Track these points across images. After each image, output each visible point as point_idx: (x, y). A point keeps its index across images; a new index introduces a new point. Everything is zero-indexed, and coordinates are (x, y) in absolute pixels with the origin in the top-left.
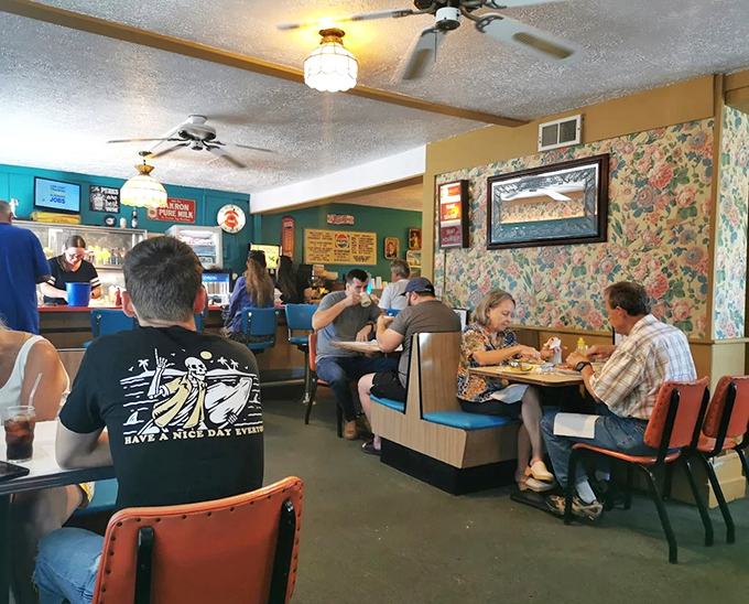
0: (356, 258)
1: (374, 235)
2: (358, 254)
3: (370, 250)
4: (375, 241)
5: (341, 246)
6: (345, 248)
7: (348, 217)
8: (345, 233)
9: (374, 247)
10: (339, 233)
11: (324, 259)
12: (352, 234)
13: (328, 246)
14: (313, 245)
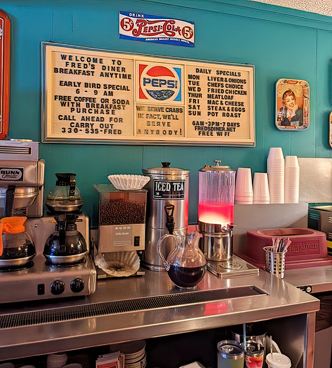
0: (199, 127)
1: (246, 73)
2: (205, 118)
3: (240, 108)
4: (249, 87)
5: (160, 95)
6: (170, 102)
7: (179, 24)
8: (170, 64)
9: (249, 101)
10: (152, 62)
11: (108, 129)
12: (189, 67)
13: (119, 95)
14: (70, 92)
